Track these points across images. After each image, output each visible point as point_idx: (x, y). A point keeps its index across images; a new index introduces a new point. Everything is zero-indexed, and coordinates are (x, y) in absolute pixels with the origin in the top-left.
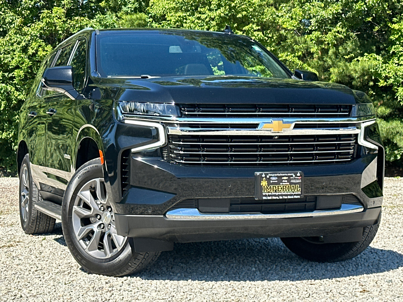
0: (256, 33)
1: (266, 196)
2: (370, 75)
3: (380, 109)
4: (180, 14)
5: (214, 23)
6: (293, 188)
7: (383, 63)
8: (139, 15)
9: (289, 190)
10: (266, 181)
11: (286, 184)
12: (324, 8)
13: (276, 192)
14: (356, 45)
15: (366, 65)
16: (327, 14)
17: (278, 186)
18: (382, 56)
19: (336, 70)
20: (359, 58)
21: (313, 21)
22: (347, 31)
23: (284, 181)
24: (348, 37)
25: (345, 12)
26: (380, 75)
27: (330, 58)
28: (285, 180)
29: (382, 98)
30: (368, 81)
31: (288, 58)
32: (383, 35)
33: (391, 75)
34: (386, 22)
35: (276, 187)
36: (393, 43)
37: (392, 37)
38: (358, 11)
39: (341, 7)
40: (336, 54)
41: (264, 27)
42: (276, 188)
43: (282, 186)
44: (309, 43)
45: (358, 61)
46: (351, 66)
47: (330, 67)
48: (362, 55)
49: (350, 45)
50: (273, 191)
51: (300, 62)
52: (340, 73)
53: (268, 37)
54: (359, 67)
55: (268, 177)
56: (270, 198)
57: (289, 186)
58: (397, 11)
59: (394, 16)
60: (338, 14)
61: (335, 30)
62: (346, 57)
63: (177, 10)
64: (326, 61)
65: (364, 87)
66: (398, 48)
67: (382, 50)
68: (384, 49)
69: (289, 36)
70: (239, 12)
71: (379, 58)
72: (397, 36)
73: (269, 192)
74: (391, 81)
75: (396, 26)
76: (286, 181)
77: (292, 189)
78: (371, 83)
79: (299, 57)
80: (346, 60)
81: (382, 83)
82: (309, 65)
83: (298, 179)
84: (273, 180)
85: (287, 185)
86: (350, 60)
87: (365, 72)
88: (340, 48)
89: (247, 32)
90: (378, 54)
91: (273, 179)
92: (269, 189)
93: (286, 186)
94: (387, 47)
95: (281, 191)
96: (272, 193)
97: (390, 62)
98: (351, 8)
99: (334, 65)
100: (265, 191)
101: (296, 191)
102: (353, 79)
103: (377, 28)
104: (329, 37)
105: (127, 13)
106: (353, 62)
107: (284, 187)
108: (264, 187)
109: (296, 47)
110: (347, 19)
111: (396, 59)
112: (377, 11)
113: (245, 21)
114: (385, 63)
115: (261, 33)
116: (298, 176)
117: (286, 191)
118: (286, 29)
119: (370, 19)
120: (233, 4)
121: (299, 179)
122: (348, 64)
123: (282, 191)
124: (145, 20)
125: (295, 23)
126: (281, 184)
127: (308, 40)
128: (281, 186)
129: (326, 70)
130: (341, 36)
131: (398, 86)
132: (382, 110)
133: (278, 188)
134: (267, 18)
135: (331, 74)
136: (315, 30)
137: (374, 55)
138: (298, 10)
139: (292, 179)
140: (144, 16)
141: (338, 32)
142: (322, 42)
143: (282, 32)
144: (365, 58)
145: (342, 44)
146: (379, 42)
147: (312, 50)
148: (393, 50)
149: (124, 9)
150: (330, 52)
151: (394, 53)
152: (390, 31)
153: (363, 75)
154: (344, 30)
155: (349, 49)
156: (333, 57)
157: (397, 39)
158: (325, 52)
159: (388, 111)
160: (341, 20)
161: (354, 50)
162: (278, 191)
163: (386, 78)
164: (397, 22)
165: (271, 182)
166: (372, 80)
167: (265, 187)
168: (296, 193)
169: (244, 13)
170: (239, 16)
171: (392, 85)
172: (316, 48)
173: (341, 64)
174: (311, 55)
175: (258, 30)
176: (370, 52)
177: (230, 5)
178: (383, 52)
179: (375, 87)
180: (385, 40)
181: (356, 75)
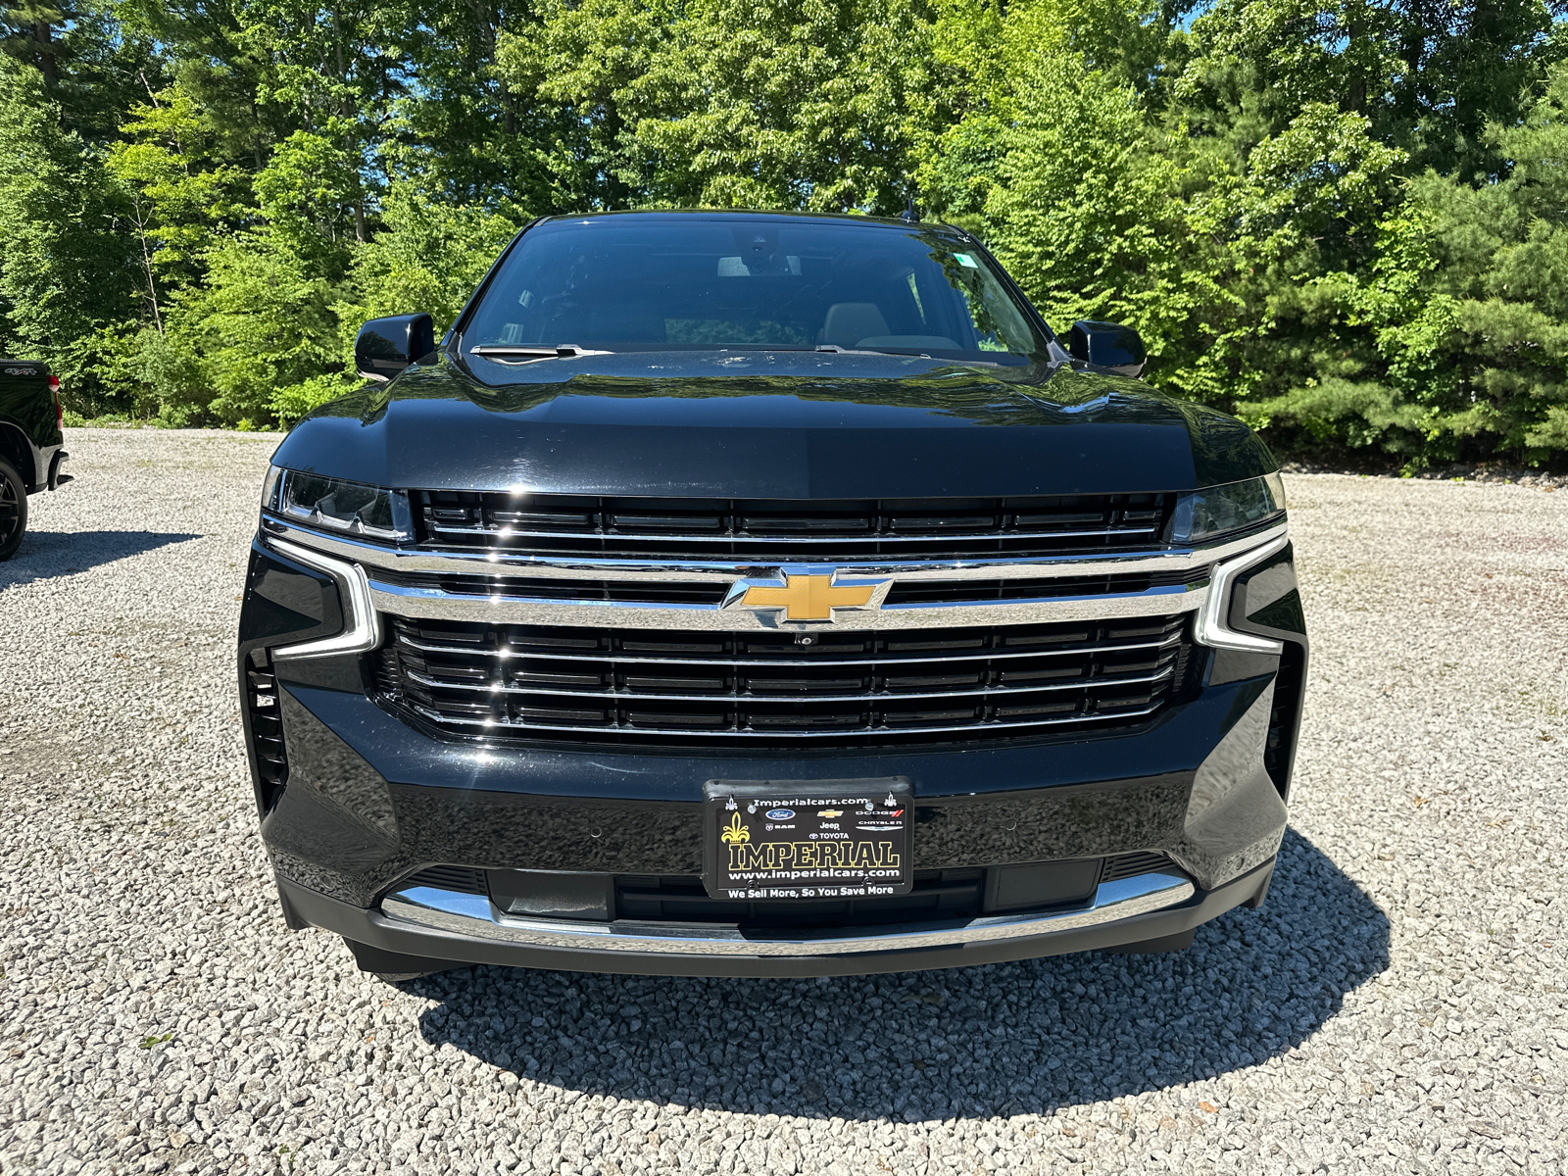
0: (1146, 241)
1: (741, 884)
2: (1333, 307)
3: (1344, 364)
4: (1028, 212)
5: (1078, 225)
6: (865, 855)
7: (1359, 287)
8: (971, 217)
9: (847, 863)
10: (746, 827)
11: (836, 836)
12: (1265, 197)
13: (788, 867)
14: (1314, 258)
15: (1329, 292)
16: (1269, 207)
17: (799, 847)
18: (1358, 276)
19: (1275, 300)
20: (1318, 280)
21: (1245, 219)
22: (1302, 235)
23: (825, 826)
24: (1301, 246)
25: (1299, 203)
26: (1351, 308)
27: (1268, 280)
28: (829, 821)
29: (1351, 344)
30: (1330, 317)
31: (1196, 280)
32: (1363, 242)
33: (1369, 308)
34: (1370, 218)
35: (788, 848)
36: (1380, 254)
37: (1378, 245)
38: (1323, 201)
39: (1293, 196)
40: (1279, 273)
41: (1160, 229)
42: (788, 854)
43: (816, 846)
44: (1235, 255)
45: (1315, 284)
46: (1303, 293)
47: (1266, 294)
48: (1323, 275)
49: (1303, 258)
50: (777, 864)
51: (1216, 287)
52: (1283, 304)
53: (1167, 247)
54: (1315, 295)
55: (752, 810)
56: (761, 894)
57: (847, 847)
58: (1391, 200)
59: (1385, 208)
60: (1289, 206)
61: (1279, 232)
62: (1295, 278)
63: (1023, 205)
64: (1261, 285)
65: (1323, 327)
66: (1387, 262)
67: (1359, 265)
68: (1363, 264)
69: (1203, 244)
70: (1122, 207)
71: (1353, 279)
72: (1387, 243)
73: (758, 870)
74: (1369, 318)
75: (1388, 226)
76: (836, 826)
77: (861, 858)
78: (1335, 321)
79: (1216, 280)
80: (1295, 283)
81: (1353, 321)
82: (1231, 291)
83: (888, 818)
84: (775, 823)
85: (839, 841)
86: (1302, 283)
87: (1325, 303)
88: (1287, 263)
89: (1132, 238)
90: (1351, 272)
91: (778, 815)
92: (756, 858)
93: (833, 848)
94: (1368, 260)
95: (810, 863)
96: (770, 872)
97: (1371, 287)
98: (1310, 198)
99: (1273, 291)
100: (742, 867)
101: (878, 864)
102: (1303, 313)
103: (1353, 229)
104: (1268, 245)
105: (953, 215)
106: (1306, 287)
107: (828, 849)
108: (736, 848)
109: (1211, 262)
110: (1301, 215)
111: (1382, 280)
112: (1357, 201)
113: (1131, 219)
114: (1360, 287)
115: (1154, 240)
116: (890, 809)
117: (834, 863)
118: (1196, 233)
119: (1342, 215)
120: (1111, 194)
121: (895, 819)
122: (1297, 290)
123: (815, 864)
124: (979, 225)
125: (1211, 222)
126: (814, 836)
127: (1233, 249)
128: (810, 847)
129: (1259, 298)
130: (1290, 243)
131: (1381, 327)
132: (1349, 365)
133: (800, 855)
134: (1166, 214)
135: (1266, 305)
136: (1248, 234)
137: (1345, 275)
138: (1219, 202)
139: (864, 818)
140: (977, 217)
141: (1286, 237)
142: (1257, 254)
143: (1191, 237)
144: (1327, 280)
145: (1290, 257)
146: (1355, 253)
147: (1237, 267)
148: (1378, 265)
149: (951, 208)
150: (1270, 270)
151: (1379, 270)
152: (1377, 234)
153: (1322, 307)
154: (1296, 233)
155: (1301, 265)
156: (1274, 278)
157: (1386, 248)
158: (1260, 269)
159: (1359, 367)
160: (1291, 218)
161: (1309, 266)
162: (799, 863)
163: (1362, 313)
164: (1390, 218)
165: (769, 827)
166: (1336, 316)
167: (742, 848)
168: (880, 874)
169: (1129, 208)
170: (1121, 212)
171: (1370, 325)
172: (1245, 262)
173: (1286, 289)
174: (1236, 274)
175: (1150, 235)
176: (1337, 269)
177: (1106, 196)
178: (1361, 270)
179: (1341, 328)
180: (1366, 250)
181: (1309, 308)
